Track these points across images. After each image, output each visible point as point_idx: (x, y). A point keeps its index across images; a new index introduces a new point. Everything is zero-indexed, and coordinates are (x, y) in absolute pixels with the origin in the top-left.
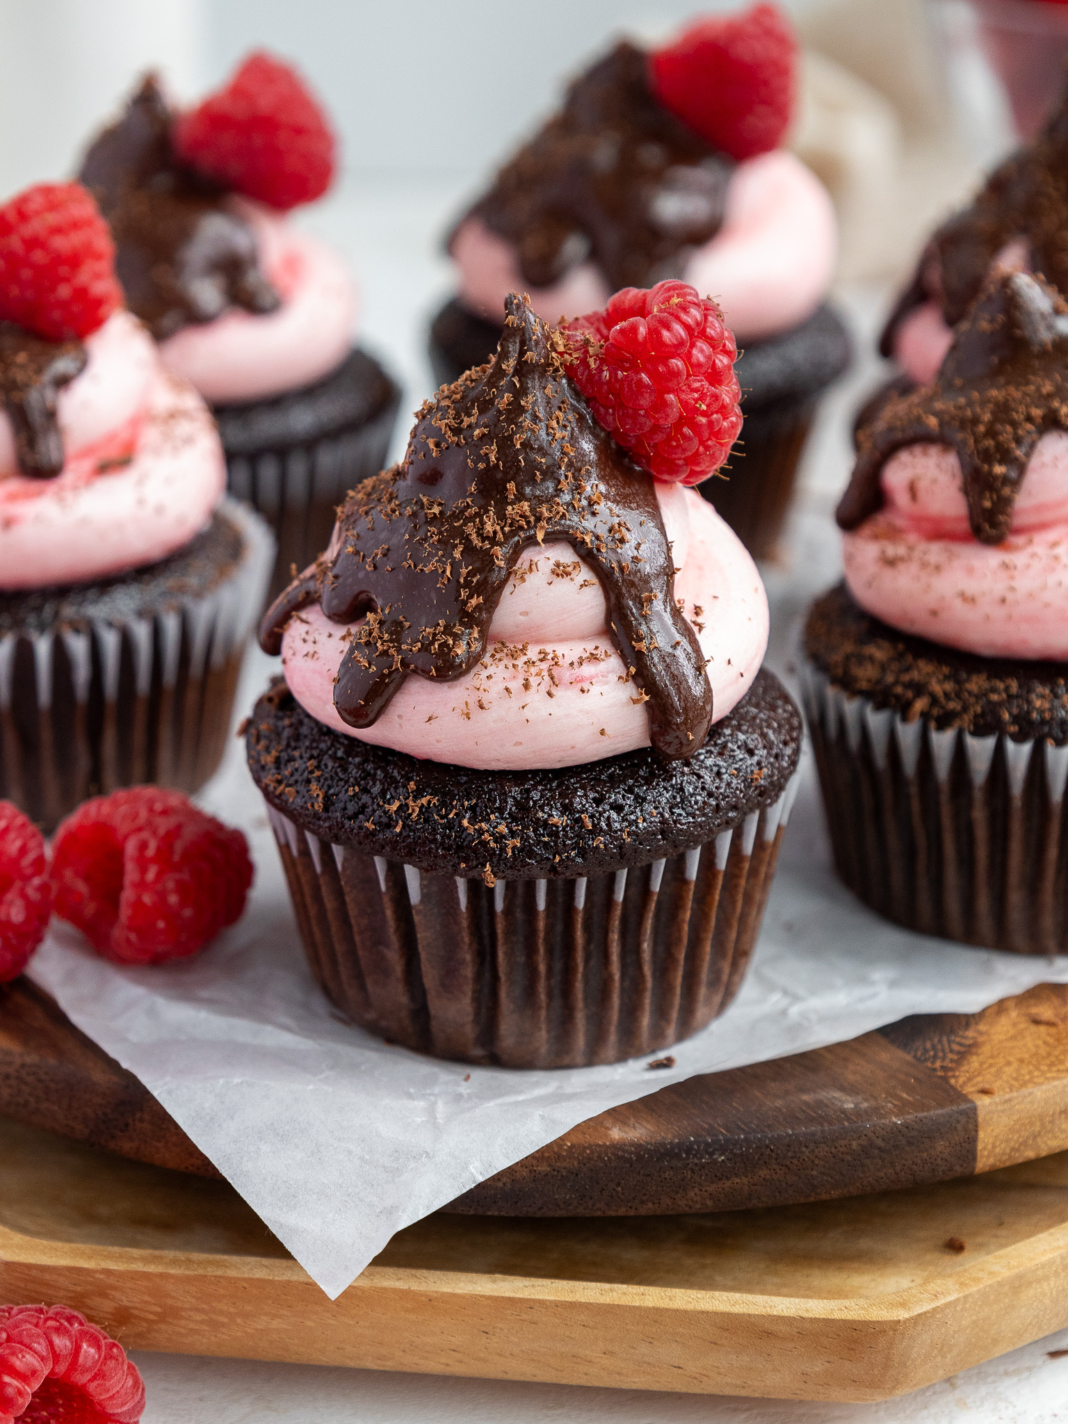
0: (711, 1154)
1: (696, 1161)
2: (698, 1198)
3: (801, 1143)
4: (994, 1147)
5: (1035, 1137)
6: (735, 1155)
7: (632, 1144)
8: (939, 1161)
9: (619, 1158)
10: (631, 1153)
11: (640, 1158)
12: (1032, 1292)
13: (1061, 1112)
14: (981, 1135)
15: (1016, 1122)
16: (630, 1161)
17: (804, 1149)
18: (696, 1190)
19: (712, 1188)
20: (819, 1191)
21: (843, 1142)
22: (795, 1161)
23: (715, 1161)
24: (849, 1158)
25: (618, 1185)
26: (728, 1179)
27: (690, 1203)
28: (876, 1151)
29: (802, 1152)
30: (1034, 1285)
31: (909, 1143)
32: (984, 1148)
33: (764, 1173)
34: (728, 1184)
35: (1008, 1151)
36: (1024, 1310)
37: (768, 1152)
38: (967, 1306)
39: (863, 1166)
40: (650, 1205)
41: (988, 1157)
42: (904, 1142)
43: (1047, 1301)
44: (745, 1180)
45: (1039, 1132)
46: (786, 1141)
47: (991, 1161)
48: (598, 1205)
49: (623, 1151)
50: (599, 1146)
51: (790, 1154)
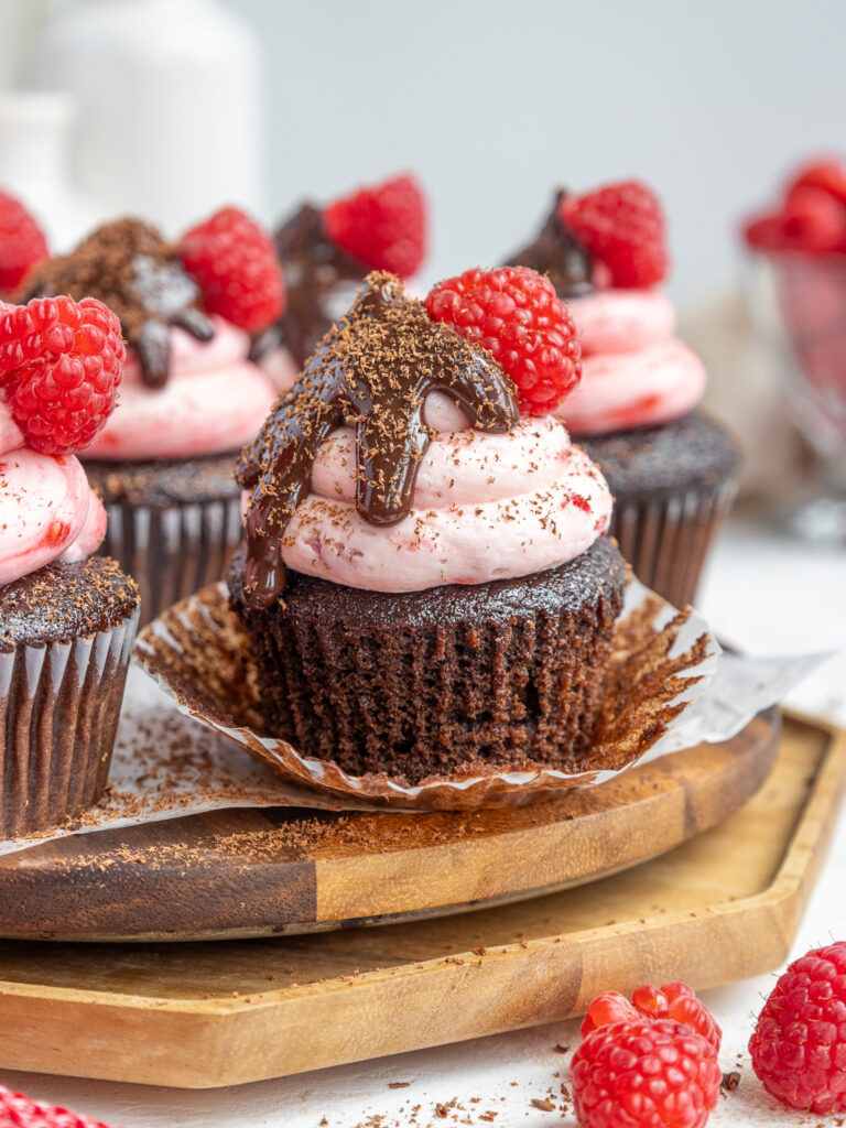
0: (94, 882)
1: (82, 887)
2: (85, 919)
3: (166, 878)
4: (332, 899)
5: (368, 896)
6: (113, 884)
7: (33, 870)
8: (284, 906)
9: (22, 881)
10: (32, 877)
11: (38, 881)
12: (348, 1013)
13: (390, 878)
14: (320, 888)
15: (350, 881)
16: (30, 883)
17: (169, 883)
18: (83, 912)
19: (95, 911)
20: (183, 920)
21: (202, 881)
22: (162, 893)
23: (98, 888)
24: (207, 895)
25: (22, 903)
26: (108, 904)
27: (79, 922)
28: (230, 891)
29: (167, 886)
30: (350, 1007)
31: (257, 887)
32: (323, 900)
33: (137, 900)
34: (109, 908)
35: (344, 905)
36: (340, 1026)
37: (140, 883)
38: (285, 1013)
39: (219, 902)
40: (48, 922)
41: (327, 908)
42: (252, 885)
43: (363, 1023)
44: (122, 906)
45: (372, 892)
46: (155, 876)
47: (330, 911)
48: (7, 920)
49: (26, 875)
50: (7, 870)
51: (157, 887)
